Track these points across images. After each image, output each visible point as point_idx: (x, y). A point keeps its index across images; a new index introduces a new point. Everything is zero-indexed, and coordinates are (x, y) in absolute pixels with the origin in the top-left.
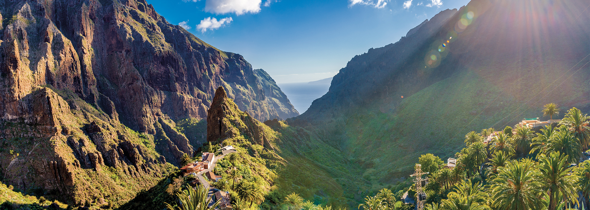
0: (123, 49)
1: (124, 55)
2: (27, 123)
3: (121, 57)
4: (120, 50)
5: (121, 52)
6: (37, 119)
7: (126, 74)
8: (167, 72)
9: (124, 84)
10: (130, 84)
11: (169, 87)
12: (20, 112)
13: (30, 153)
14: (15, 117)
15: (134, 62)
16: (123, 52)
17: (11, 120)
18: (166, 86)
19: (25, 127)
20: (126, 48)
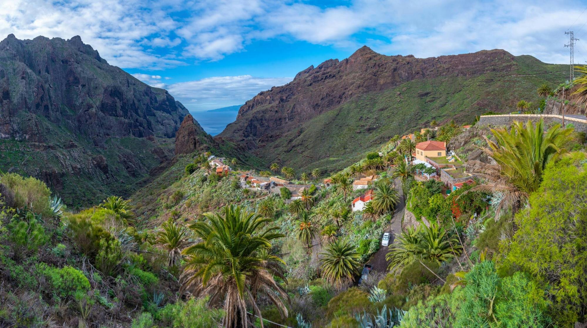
0: (79, 84)
1: (81, 89)
2: (17, 140)
3: (78, 90)
4: (77, 85)
5: (78, 86)
6: (25, 137)
7: (82, 103)
8: (114, 102)
9: (81, 111)
10: (86, 111)
11: (116, 113)
12: (12, 132)
13: (23, 163)
14: (7, 136)
15: (88, 94)
16: (79, 86)
17: (4, 138)
18: (114, 112)
19: (16, 143)
20: (82, 83)
